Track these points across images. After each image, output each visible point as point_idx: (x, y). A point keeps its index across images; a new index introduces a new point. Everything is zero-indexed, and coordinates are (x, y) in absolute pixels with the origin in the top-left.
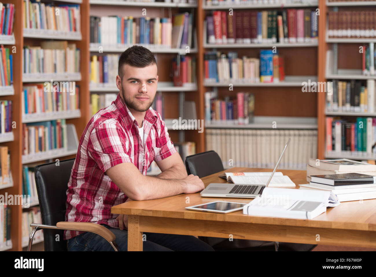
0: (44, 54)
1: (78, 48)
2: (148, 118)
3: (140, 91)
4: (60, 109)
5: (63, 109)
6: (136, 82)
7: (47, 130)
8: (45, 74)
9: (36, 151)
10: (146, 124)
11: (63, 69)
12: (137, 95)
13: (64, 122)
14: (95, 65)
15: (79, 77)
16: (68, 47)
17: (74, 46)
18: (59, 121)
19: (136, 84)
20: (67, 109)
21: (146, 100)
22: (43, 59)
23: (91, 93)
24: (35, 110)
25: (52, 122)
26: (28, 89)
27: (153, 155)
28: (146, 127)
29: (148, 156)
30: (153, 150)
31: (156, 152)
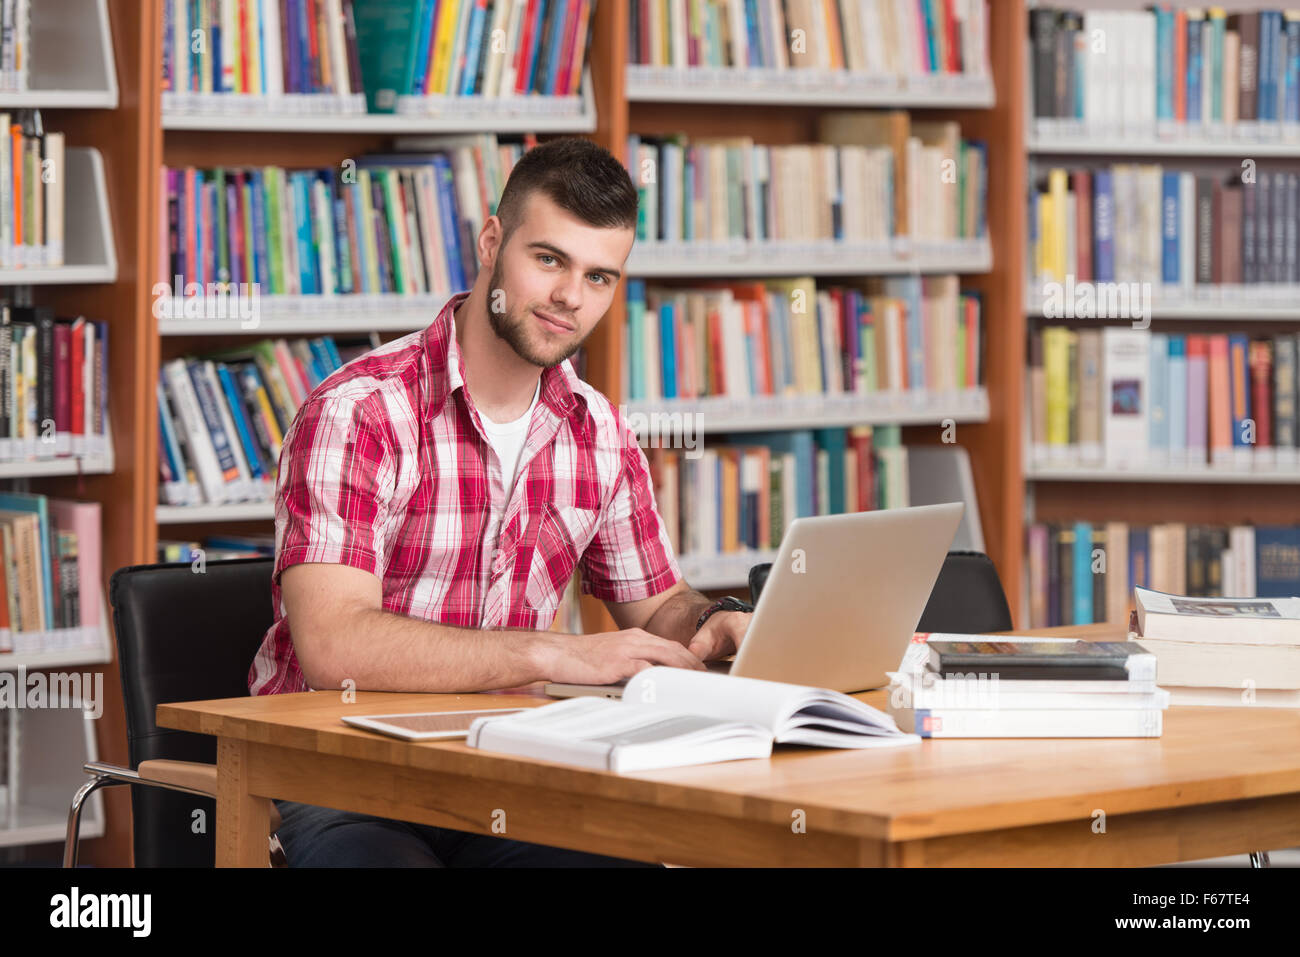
0: (771, 164)
1: (970, 139)
2: (550, 397)
3: (557, 297)
4: (863, 383)
5: (883, 382)
6: (553, 264)
7: (789, 466)
8: (773, 243)
9: (720, 547)
10: (542, 419)
11: (882, 225)
12: (544, 306)
13: (894, 435)
14: (1058, 210)
15: (979, 257)
16: (913, 134)
17: (952, 131)
18: (862, 432)
19: (550, 270)
20: (907, 383)
21: (564, 332)
22: (765, 187)
23: (1039, 324)
24: (716, 384)
25: (819, 437)
26: (680, 301)
27: (559, 535)
28: (536, 427)
29: (523, 529)
30: (555, 513)
31: (572, 525)
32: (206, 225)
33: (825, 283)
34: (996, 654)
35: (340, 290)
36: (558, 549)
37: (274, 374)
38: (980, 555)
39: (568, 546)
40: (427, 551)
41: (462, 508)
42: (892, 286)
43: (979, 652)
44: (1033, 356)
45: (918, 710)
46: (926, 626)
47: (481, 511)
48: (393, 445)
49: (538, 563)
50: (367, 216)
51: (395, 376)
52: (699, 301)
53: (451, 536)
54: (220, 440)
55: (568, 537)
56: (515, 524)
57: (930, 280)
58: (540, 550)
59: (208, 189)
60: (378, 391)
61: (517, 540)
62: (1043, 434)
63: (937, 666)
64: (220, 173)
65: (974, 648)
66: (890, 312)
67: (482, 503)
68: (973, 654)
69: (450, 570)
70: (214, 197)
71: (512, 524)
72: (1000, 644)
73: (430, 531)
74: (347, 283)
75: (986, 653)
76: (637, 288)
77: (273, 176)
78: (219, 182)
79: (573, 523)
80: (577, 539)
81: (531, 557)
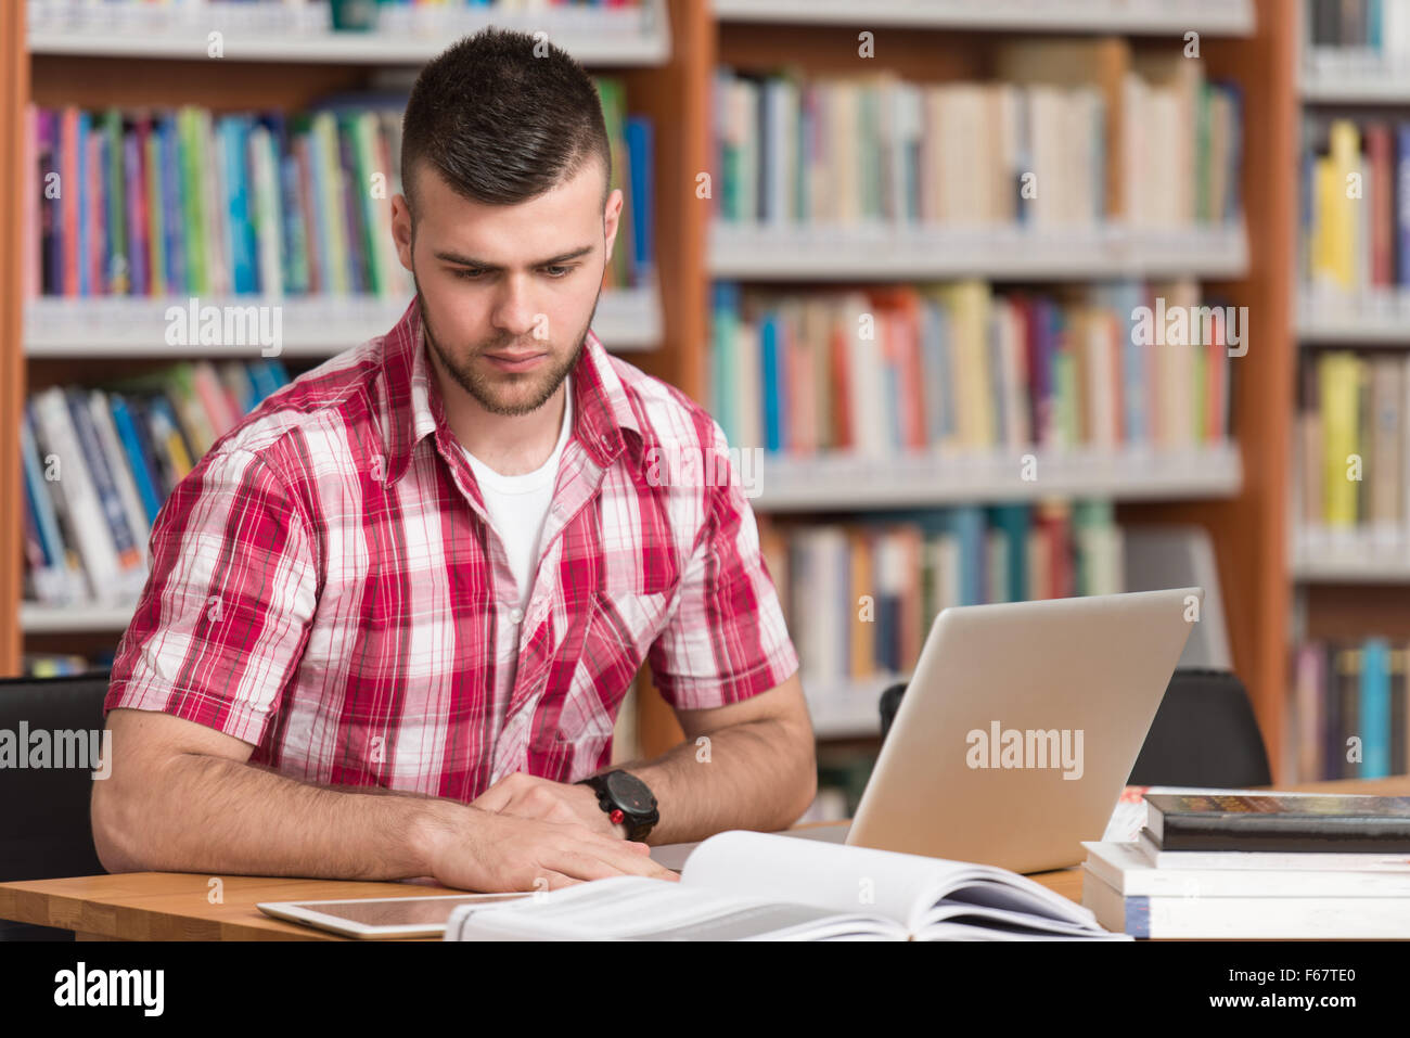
0: (927, 116)
1: (1218, 82)
2: (585, 432)
4: (1059, 437)
5: (1085, 432)
7: (949, 557)
8: (930, 229)
11: (1086, 204)
13: (1101, 515)
15: (1228, 253)
16: (1135, 73)
17: (1190, 69)
18: (1055, 510)
20: (1123, 432)
22: (917, 150)
23: (1314, 352)
24: (840, 434)
25: (994, 515)
26: (788, 316)
27: (614, 637)
28: (566, 479)
29: (559, 639)
30: (607, 606)
31: (633, 620)
32: (92, 192)
33: (1004, 289)
34: (1248, 813)
35: (290, 290)
36: (613, 659)
37: (194, 413)
38: (1226, 675)
39: (628, 650)
40: (402, 683)
41: (454, 612)
42: (1102, 296)
43: (1224, 810)
44: (1306, 398)
45: (1130, 897)
46: (1142, 776)
47: (482, 612)
48: (311, 518)
49: (582, 679)
50: (329, 183)
51: (331, 407)
52: (816, 315)
53: (437, 657)
54: (114, 509)
55: (628, 637)
56: (545, 631)
57: (1156, 287)
58: (587, 663)
59: (95, 142)
60: (295, 431)
61: (548, 656)
62: (1318, 509)
63: (1158, 832)
64: (114, 118)
65: (1217, 805)
66: (1096, 333)
67: (482, 600)
68: (1215, 814)
69: (442, 707)
70: (106, 155)
71: (540, 633)
72: (1255, 799)
73: (404, 653)
74: (301, 277)
75: (1234, 811)
76: (727, 295)
77: (191, 123)
78: (112, 131)
79: (634, 618)
80: (640, 637)
81: (571, 675)
